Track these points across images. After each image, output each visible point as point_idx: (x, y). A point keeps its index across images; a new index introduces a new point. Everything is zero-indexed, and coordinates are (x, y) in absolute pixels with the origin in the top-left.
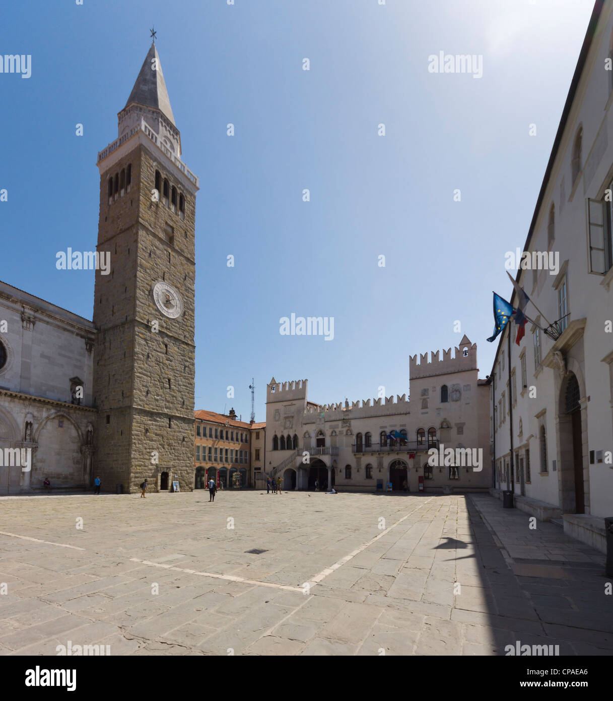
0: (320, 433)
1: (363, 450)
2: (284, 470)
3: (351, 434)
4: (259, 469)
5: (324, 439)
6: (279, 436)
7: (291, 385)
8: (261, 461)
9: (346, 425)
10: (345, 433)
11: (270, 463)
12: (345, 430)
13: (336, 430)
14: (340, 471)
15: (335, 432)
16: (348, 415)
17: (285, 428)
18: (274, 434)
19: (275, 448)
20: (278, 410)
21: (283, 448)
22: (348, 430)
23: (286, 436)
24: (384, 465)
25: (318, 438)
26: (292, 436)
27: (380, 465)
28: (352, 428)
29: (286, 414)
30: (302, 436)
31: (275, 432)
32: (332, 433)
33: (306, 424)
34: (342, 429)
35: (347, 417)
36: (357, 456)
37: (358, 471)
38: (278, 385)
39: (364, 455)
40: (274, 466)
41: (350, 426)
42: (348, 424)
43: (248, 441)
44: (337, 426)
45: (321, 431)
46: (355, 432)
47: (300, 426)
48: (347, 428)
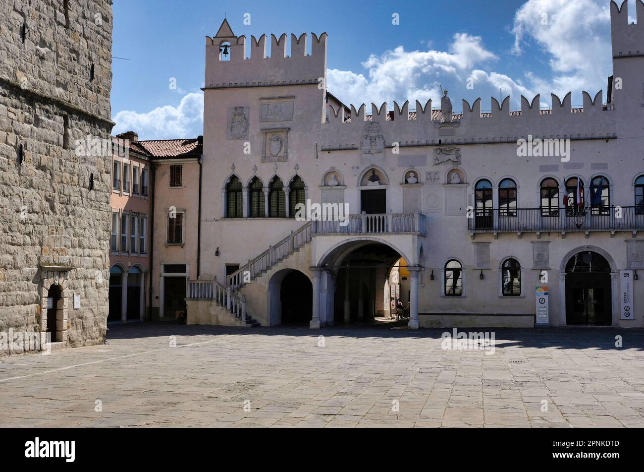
0: (371, 174)
1: (496, 223)
2: (271, 273)
3: (461, 183)
4: (182, 268)
5: (384, 190)
6: (245, 180)
7: (278, 43)
8: (187, 247)
9: (447, 157)
10: (443, 179)
11: (217, 253)
12: (443, 170)
13: (417, 169)
14: (432, 277)
15: (416, 176)
16: (452, 133)
17: (264, 159)
18: (229, 173)
19: (232, 212)
20: (242, 108)
21: (256, 213)
22: (452, 171)
23: (266, 180)
24: (551, 262)
25: (364, 188)
26: (286, 180)
27: (541, 263)
28: (463, 167)
29: (267, 120)
30: (319, 182)
31: (233, 167)
32: (407, 176)
33: (329, 151)
34: (436, 168)
35: (449, 139)
36: (477, 240)
37: (482, 277)
38: (238, 41)
39: (497, 236)
40: (232, 261)
41: (457, 162)
42: (452, 157)
43: (148, 191)
44: (423, 160)
45: (373, 171)
46: (472, 177)
47: (313, 155)
48: (450, 166)
